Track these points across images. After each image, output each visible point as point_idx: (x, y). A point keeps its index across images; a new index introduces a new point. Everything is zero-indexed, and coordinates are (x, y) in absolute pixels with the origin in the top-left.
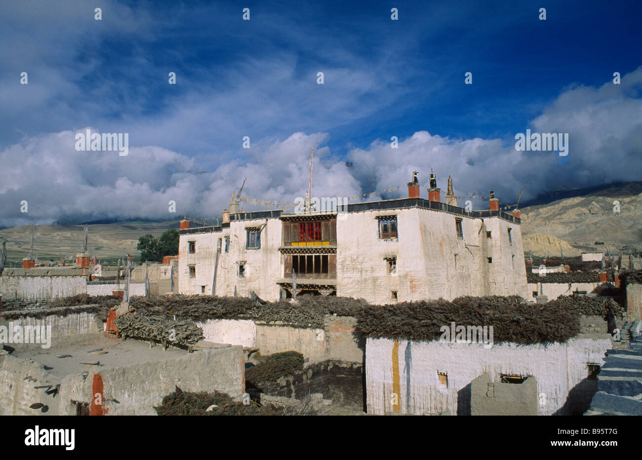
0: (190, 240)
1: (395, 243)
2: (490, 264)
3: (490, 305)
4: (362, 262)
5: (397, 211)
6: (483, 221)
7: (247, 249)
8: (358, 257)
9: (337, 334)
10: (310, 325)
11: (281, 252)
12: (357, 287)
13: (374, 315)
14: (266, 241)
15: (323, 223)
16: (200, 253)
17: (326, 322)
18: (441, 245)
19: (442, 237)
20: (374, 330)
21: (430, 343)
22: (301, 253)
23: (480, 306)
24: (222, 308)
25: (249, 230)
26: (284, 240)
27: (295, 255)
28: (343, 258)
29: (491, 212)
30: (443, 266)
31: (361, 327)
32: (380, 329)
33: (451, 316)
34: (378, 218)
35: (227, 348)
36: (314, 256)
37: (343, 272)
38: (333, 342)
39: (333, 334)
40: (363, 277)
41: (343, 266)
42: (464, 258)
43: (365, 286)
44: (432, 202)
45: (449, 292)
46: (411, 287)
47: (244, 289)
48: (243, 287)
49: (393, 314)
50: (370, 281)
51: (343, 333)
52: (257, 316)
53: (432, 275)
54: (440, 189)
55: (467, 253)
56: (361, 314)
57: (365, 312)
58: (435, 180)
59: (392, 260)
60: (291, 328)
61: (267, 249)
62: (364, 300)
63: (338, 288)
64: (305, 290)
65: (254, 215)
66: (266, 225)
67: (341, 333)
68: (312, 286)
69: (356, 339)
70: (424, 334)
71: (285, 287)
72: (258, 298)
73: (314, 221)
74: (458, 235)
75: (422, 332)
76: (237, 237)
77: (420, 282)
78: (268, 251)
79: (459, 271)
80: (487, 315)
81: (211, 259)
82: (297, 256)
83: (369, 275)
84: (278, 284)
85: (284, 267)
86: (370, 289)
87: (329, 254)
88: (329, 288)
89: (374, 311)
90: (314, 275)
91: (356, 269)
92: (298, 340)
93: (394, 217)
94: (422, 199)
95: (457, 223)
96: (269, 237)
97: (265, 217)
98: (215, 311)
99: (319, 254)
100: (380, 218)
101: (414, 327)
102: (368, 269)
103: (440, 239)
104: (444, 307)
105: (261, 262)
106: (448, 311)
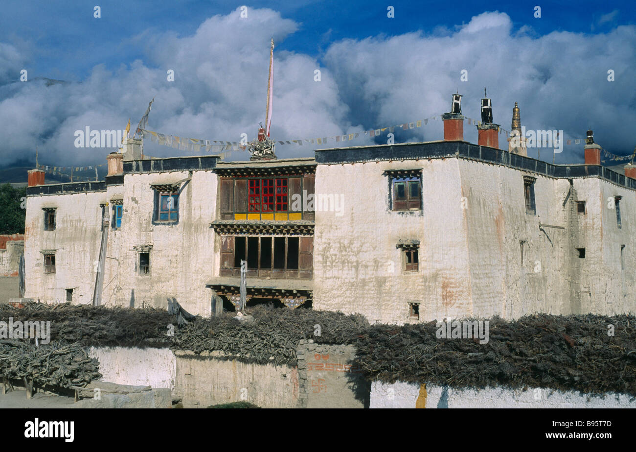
0: (47, 206)
1: (418, 218)
2: (581, 259)
3: (586, 329)
4: (359, 252)
5: (423, 163)
6: (572, 183)
7: (154, 223)
8: (351, 243)
9: (320, 374)
10: (272, 358)
11: (216, 230)
12: (348, 295)
13: (385, 341)
14: (189, 211)
15: (290, 180)
16: (65, 229)
17: (300, 354)
18: (497, 223)
19: (500, 210)
20: (384, 368)
21: (482, 391)
22: (251, 234)
23: (568, 330)
24: (117, 327)
25: (158, 189)
26: (222, 208)
27: (240, 235)
28: (325, 243)
29: (586, 168)
30: (500, 261)
31: (362, 362)
32: (396, 367)
33: (518, 346)
34: (388, 173)
35: (145, 393)
36: (273, 239)
37: (325, 267)
38: (312, 388)
39: (312, 375)
40: (361, 277)
41: (325, 258)
42: (537, 248)
43: (363, 294)
44: (484, 148)
45: (509, 307)
46: (443, 296)
47: (148, 294)
48: (146, 291)
49: (419, 341)
50: (371, 285)
51: (329, 373)
52: (178, 341)
53: (481, 276)
54: (498, 126)
55: (542, 240)
56: (362, 340)
57: (371, 336)
58: (490, 110)
59: (412, 249)
60: (238, 363)
61: (190, 225)
62: (363, 317)
63: (314, 296)
64: (257, 298)
65: (168, 164)
66: (188, 182)
67: (325, 373)
68: (269, 291)
69: (352, 384)
70: (471, 376)
71: (220, 293)
72: (181, 310)
73: (275, 177)
74: (527, 206)
75: (468, 372)
76: (137, 202)
77: (461, 289)
78: (192, 227)
79: (526, 270)
80: (581, 345)
81: (84, 241)
82: (245, 238)
83: (370, 273)
84: (208, 286)
85: (219, 257)
86: (372, 298)
87: (300, 236)
88: (299, 295)
89: (386, 334)
90: (273, 272)
91: (348, 262)
92: (251, 383)
93: (417, 173)
94: (468, 143)
95: (526, 185)
96: (194, 203)
97: (188, 167)
98: (105, 332)
99: (282, 236)
100: (392, 175)
101: (455, 363)
102: (369, 264)
103: (496, 213)
104: (508, 330)
105: (180, 249)
106: (513, 338)
